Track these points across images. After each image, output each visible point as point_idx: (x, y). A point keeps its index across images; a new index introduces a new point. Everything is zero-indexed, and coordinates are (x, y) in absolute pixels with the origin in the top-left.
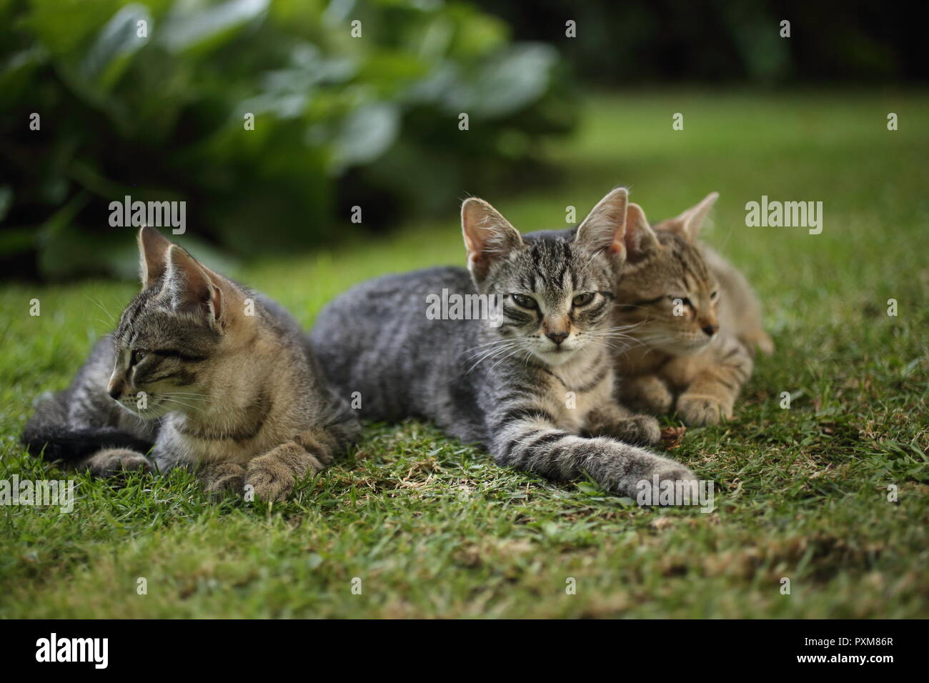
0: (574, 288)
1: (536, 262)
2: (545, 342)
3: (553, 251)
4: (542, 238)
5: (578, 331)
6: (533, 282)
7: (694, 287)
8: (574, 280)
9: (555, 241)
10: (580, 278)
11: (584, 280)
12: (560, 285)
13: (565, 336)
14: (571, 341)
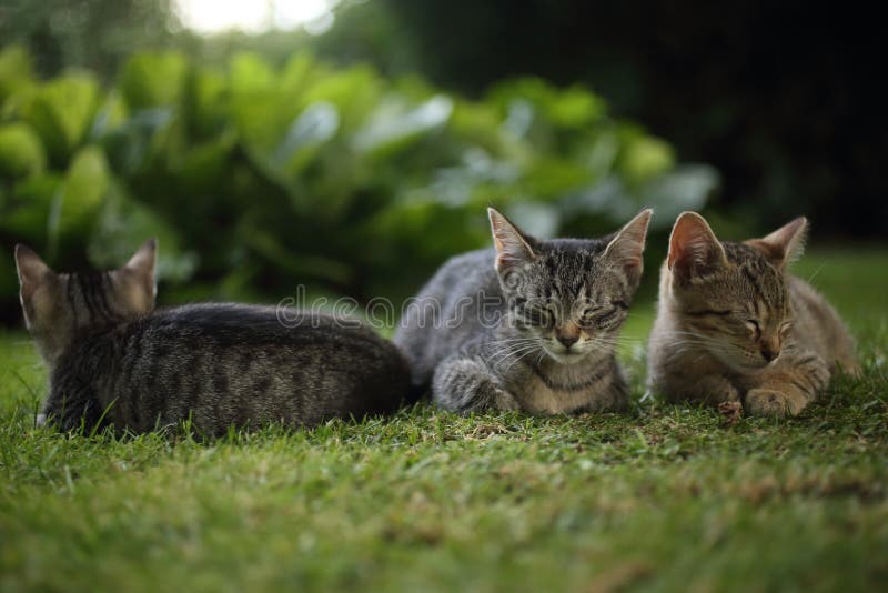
0: (588, 301)
1: (552, 274)
2: (557, 344)
3: (571, 264)
4: (562, 249)
5: (588, 337)
6: (548, 294)
7: (763, 313)
8: (588, 294)
9: (575, 252)
10: (594, 292)
11: (599, 293)
12: (576, 295)
13: (575, 340)
14: (580, 344)
